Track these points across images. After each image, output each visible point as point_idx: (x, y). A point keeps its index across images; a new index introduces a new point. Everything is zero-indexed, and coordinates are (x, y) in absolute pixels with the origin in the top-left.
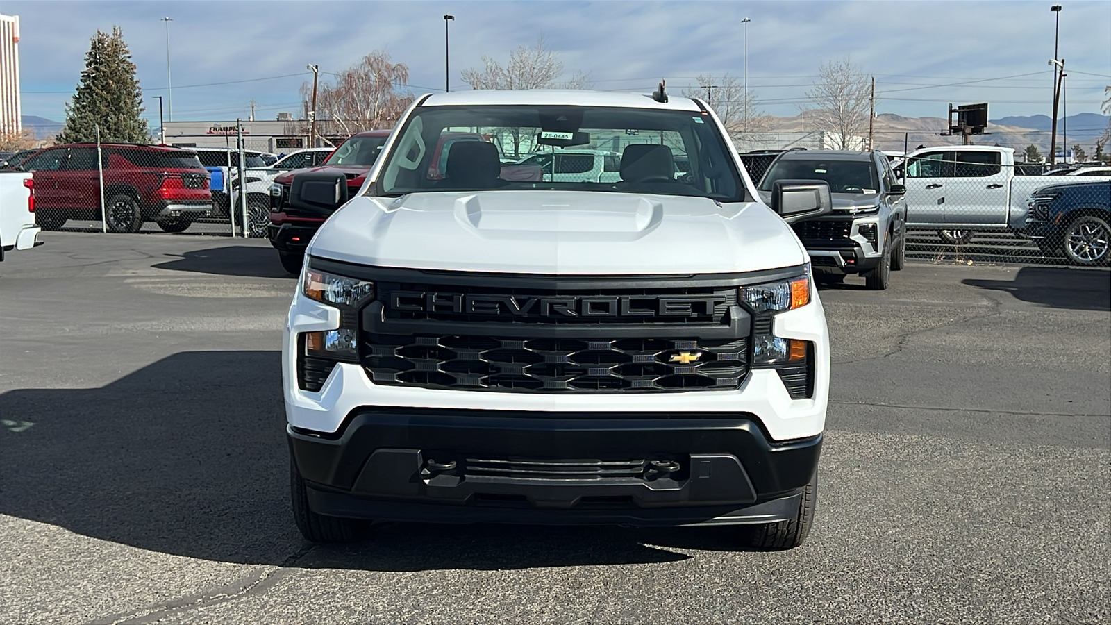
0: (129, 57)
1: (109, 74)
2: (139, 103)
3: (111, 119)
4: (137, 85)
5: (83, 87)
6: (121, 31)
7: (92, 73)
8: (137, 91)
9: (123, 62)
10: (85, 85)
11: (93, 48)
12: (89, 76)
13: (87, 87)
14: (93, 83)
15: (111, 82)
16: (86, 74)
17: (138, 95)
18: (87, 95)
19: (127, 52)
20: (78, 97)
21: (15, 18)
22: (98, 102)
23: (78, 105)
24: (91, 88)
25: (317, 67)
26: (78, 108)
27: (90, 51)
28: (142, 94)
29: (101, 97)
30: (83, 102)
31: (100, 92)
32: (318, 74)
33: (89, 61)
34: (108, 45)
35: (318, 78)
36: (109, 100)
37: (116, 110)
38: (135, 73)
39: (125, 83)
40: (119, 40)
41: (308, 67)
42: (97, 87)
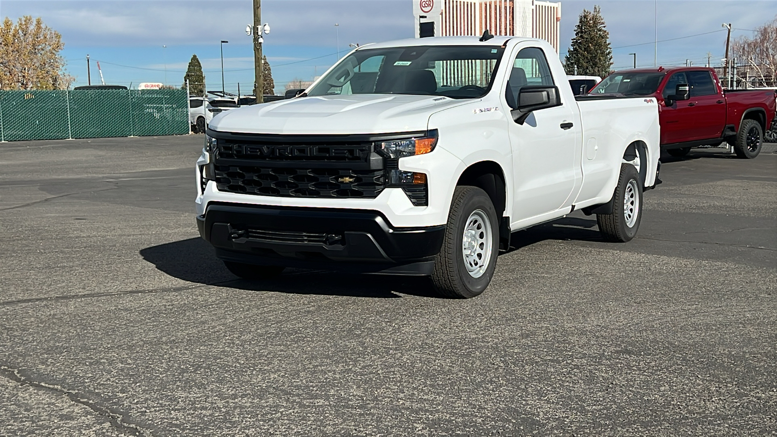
0: (604, 27)
1: (590, 39)
2: (610, 59)
3: (590, 71)
4: (609, 46)
5: (572, 50)
6: (599, 9)
7: (579, 40)
8: (609, 50)
9: (600, 30)
10: (573, 48)
11: (580, 22)
12: (577, 42)
13: (575, 49)
14: (579, 47)
15: (591, 45)
16: (575, 41)
17: (609, 53)
18: (574, 55)
19: (603, 23)
20: (569, 56)
21: (559, 4)
22: (581, 59)
23: (569, 63)
24: (577, 50)
25: (730, 25)
26: (568, 65)
27: (578, 24)
28: (612, 52)
29: (584, 56)
30: (572, 60)
31: (583, 52)
32: (731, 30)
33: (577, 31)
34: (590, 20)
35: (731, 33)
36: (589, 58)
37: (593, 64)
38: (608, 38)
39: (600, 45)
40: (598, 15)
41: (723, 25)
42: (581, 50)
